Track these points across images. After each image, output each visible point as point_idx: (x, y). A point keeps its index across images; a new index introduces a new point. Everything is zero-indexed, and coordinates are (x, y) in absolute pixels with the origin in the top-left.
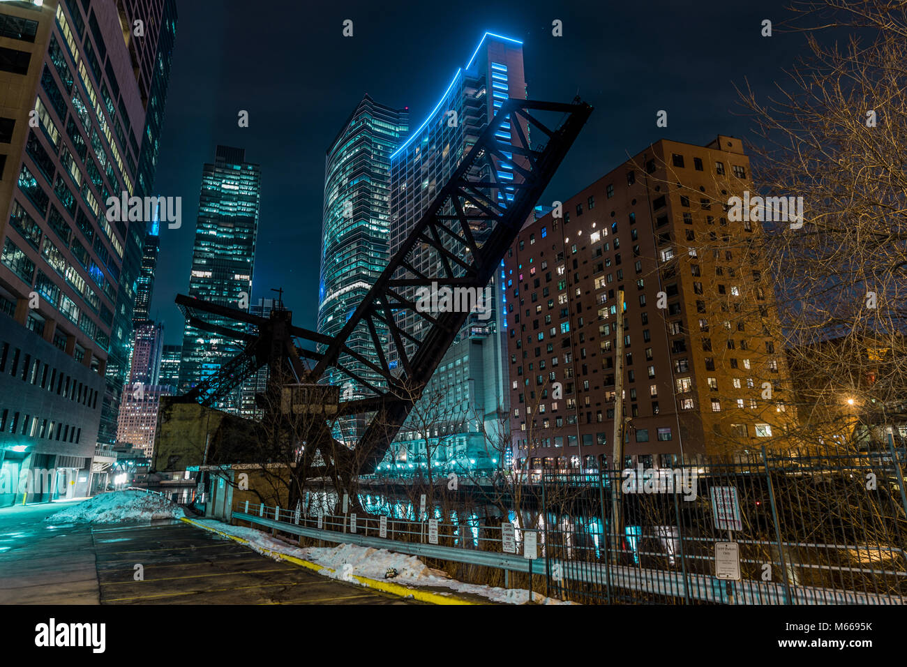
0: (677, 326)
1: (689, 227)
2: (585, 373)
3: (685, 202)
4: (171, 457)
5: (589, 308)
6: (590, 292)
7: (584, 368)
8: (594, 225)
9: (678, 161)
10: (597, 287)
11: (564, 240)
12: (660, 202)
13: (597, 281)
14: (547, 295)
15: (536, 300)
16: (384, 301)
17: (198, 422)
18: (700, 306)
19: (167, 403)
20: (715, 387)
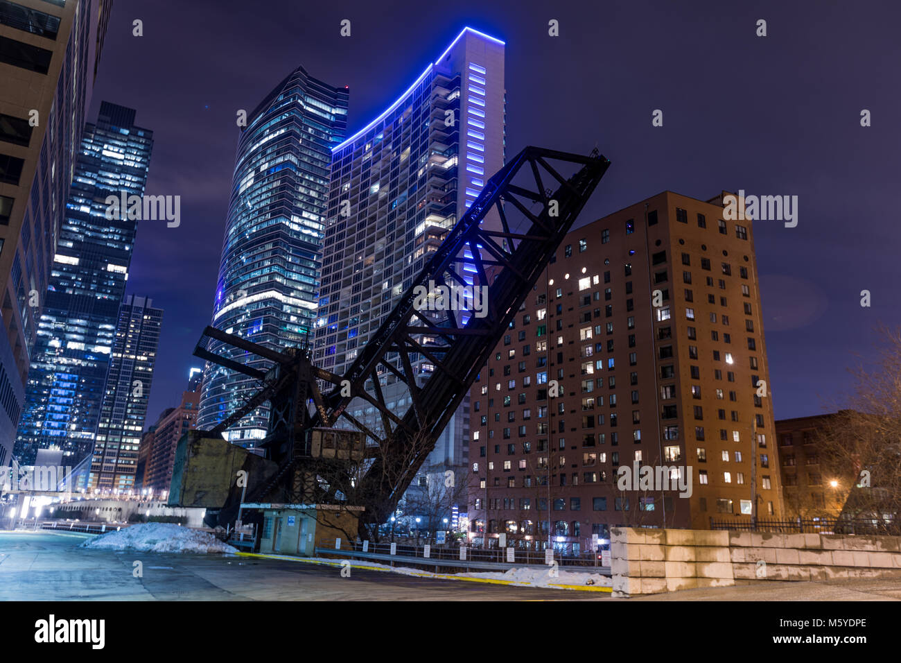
0: (668, 390)
1: (689, 287)
2: (562, 430)
3: (686, 259)
4: (198, 492)
5: (572, 360)
6: (574, 341)
7: (561, 424)
8: (584, 270)
9: (682, 216)
10: (583, 338)
11: (548, 282)
12: (660, 258)
13: (582, 332)
14: (523, 339)
15: (509, 344)
17: (224, 459)
18: (695, 373)
19: (195, 437)
20: (703, 458)
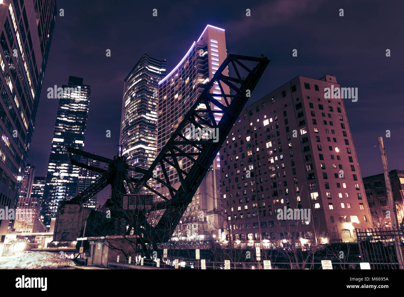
0: (309, 166)
1: (314, 118)
2: (262, 190)
3: (311, 105)
4: (63, 233)
5: (264, 157)
6: (263, 149)
7: (262, 187)
8: (265, 117)
9: (307, 86)
10: (268, 147)
11: (250, 124)
12: (299, 106)
13: (267, 144)
14: (242, 151)
15: (235, 154)
16: (172, 152)
17: (78, 214)
18: (321, 157)
19: (62, 204)
20: (330, 197)
